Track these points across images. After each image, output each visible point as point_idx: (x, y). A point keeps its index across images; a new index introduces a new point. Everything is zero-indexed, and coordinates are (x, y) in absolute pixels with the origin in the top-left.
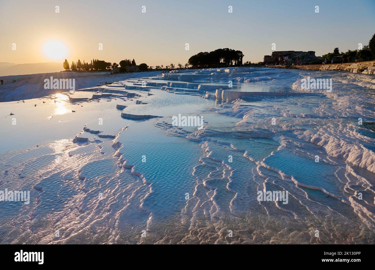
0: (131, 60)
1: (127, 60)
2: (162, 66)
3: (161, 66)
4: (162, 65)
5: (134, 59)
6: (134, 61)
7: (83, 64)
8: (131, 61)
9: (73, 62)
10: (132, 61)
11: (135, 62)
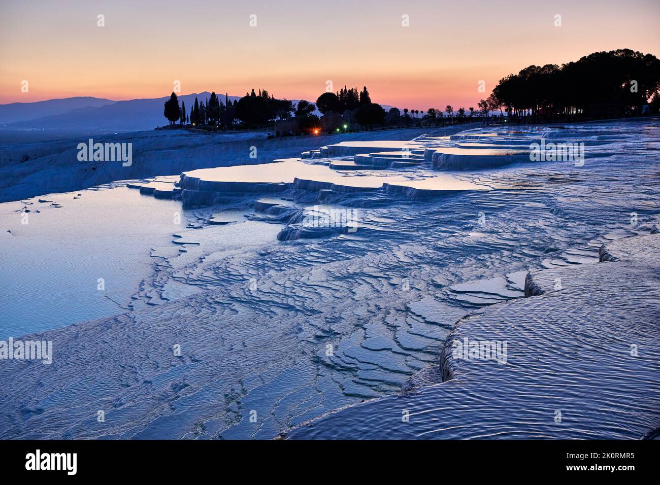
0: (360, 90)
1: (348, 89)
2: (449, 109)
3: (443, 110)
4: (449, 107)
5: (365, 88)
6: (365, 94)
7: (225, 104)
8: (359, 94)
9: (196, 99)
10: (361, 93)
11: (370, 96)
